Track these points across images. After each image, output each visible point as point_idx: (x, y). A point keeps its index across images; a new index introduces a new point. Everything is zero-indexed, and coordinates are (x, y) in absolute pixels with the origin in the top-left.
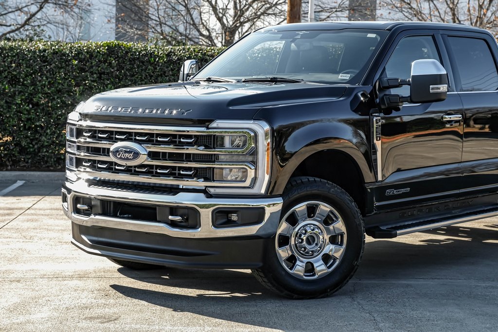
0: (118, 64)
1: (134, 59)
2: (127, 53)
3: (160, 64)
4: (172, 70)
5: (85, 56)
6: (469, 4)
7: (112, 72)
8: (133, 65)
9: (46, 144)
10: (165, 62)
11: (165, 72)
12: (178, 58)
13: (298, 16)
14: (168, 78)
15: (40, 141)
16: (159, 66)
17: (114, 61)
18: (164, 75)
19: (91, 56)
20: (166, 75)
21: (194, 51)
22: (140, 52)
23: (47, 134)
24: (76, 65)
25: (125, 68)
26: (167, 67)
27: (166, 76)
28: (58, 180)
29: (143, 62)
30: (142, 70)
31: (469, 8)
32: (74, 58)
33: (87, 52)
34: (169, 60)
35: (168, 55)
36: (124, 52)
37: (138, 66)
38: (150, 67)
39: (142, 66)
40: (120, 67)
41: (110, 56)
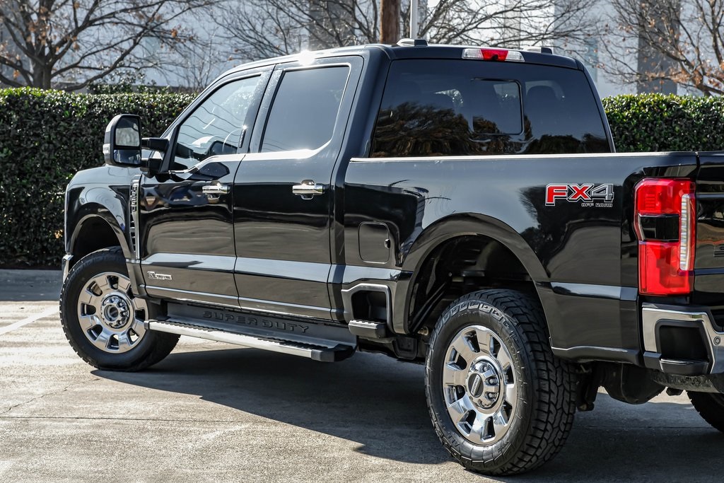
0: (21, 119)
1: (43, 113)
2: (35, 103)
3: (78, 119)
4: (92, 127)
7: (10, 131)
8: (40, 121)
10: (83, 117)
11: (81, 130)
12: (103, 110)
14: (85, 138)
16: (75, 121)
17: (15, 116)
18: (81, 133)
20: (83, 133)
21: (128, 100)
22: (53, 103)
25: (28, 124)
26: (86, 123)
27: (84, 136)
29: (54, 117)
30: (51, 128)
34: (90, 114)
35: (91, 106)
36: (32, 103)
37: (46, 123)
38: (62, 123)
39: (51, 122)
40: (21, 124)
41: (10, 110)
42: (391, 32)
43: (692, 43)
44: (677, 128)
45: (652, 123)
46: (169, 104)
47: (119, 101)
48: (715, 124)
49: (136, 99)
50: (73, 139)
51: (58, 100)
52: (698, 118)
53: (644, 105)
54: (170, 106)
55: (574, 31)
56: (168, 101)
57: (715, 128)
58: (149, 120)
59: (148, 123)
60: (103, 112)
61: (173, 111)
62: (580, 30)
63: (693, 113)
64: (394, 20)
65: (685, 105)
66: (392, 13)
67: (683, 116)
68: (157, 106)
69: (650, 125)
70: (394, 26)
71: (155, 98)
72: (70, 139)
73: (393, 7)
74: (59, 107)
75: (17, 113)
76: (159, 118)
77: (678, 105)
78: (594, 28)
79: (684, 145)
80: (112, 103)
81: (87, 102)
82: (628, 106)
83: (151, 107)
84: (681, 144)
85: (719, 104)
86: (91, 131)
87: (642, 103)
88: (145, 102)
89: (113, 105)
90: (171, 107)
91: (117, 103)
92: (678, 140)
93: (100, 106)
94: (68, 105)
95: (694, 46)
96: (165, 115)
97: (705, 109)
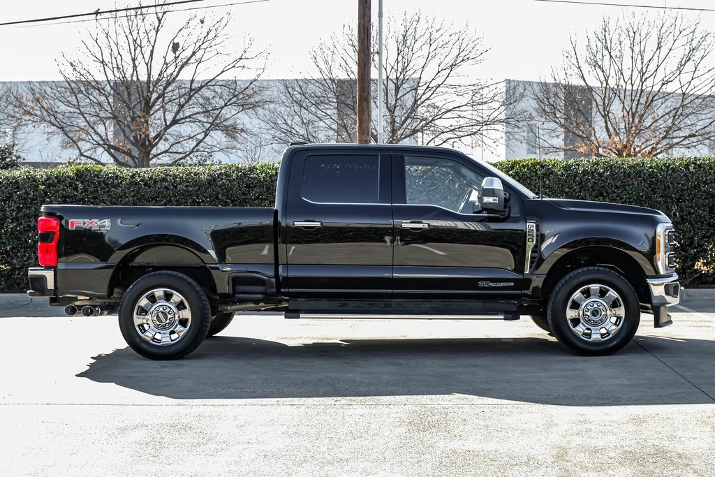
0: (84, 187)
1: (99, 182)
2: (95, 176)
3: (123, 186)
5: (53, 181)
8: (97, 188)
9: (18, 266)
10: (127, 184)
11: (125, 193)
13: (366, 132)
15: (12, 264)
16: (121, 187)
17: (80, 185)
18: (125, 196)
19: (59, 182)
20: (127, 195)
22: (107, 175)
23: (18, 257)
24: (43, 190)
27: (127, 197)
28: (24, 301)
29: (107, 185)
30: (105, 192)
32: (43, 184)
33: (56, 178)
34: (132, 182)
35: (133, 177)
36: (92, 175)
37: (102, 189)
38: (113, 189)
39: (105, 188)
40: (85, 190)
41: (77, 180)
44: (547, 182)
45: (530, 179)
48: (575, 179)
50: (119, 200)
51: (110, 173)
52: (562, 175)
53: (524, 167)
54: (187, 175)
57: (574, 182)
58: (173, 185)
60: (141, 181)
61: (190, 178)
62: (512, 118)
63: (559, 171)
64: (366, 113)
65: (553, 165)
66: (365, 107)
67: (552, 173)
69: (528, 180)
70: (366, 116)
71: (177, 170)
72: (117, 200)
73: (365, 103)
74: (111, 177)
75: (82, 182)
77: (549, 165)
78: (522, 116)
79: (552, 194)
81: (131, 174)
82: (513, 167)
83: (175, 176)
84: (550, 193)
85: (578, 165)
86: (132, 194)
87: (523, 165)
88: (171, 173)
92: (548, 190)
93: (139, 177)
94: (117, 176)
96: (184, 181)
97: (567, 168)
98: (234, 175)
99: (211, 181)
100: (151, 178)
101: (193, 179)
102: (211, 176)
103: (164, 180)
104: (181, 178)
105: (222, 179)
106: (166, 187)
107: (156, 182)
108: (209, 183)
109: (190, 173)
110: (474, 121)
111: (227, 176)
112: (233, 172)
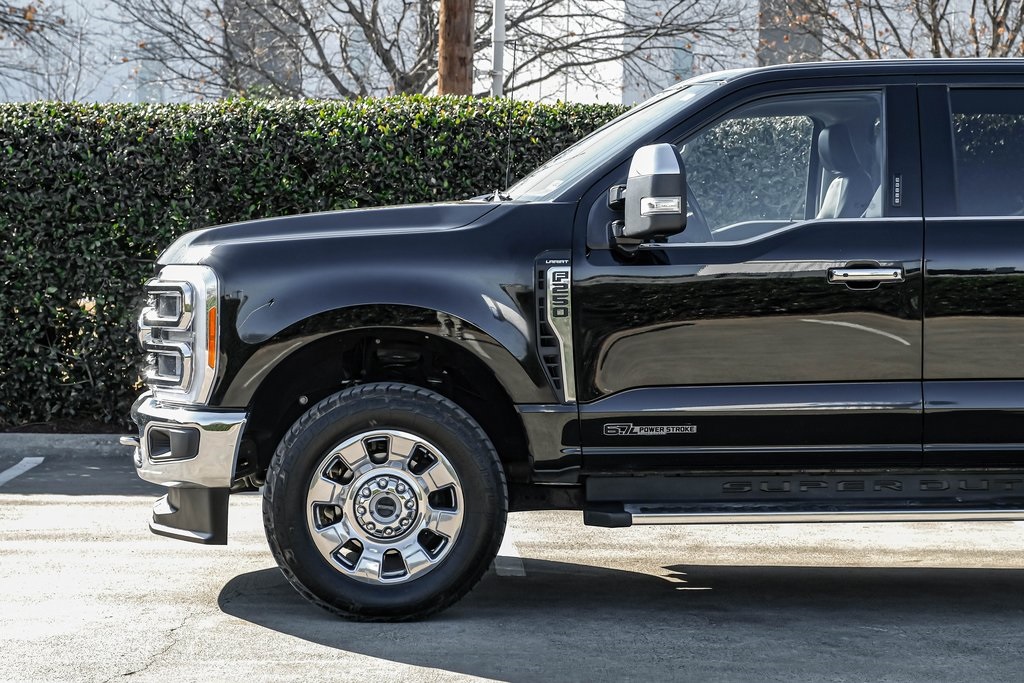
6: (972, 16)
13: (464, 38)
31: (973, 25)
42: (461, 8)
43: (901, 46)
46: (129, 122)
47: (32, 115)
49: (64, 111)
54: (130, 124)
55: (706, 23)
56: (125, 115)
58: (93, 150)
59: (90, 156)
61: (138, 133)
68: (105, 124)
76: (110, 147)
80: (18, 117)
83: (94, 126)
89: (20, 121)
90: (133, 126)
91: (28, 118)
95: (904, 50)
96: (122, 141)
98: (260, 128)
99: (195, 142)
100: (30, 130)
101: (147, 136)
102: (195, 128)
103: (64, 135)
104: (114, 131)
105: (225, 140)
106: (77, 156)
107: (43, 139)
108: (190, 148)
109: (141, 119)
110: (619, 25)
111: (241, 131)
112: (256, 121)
